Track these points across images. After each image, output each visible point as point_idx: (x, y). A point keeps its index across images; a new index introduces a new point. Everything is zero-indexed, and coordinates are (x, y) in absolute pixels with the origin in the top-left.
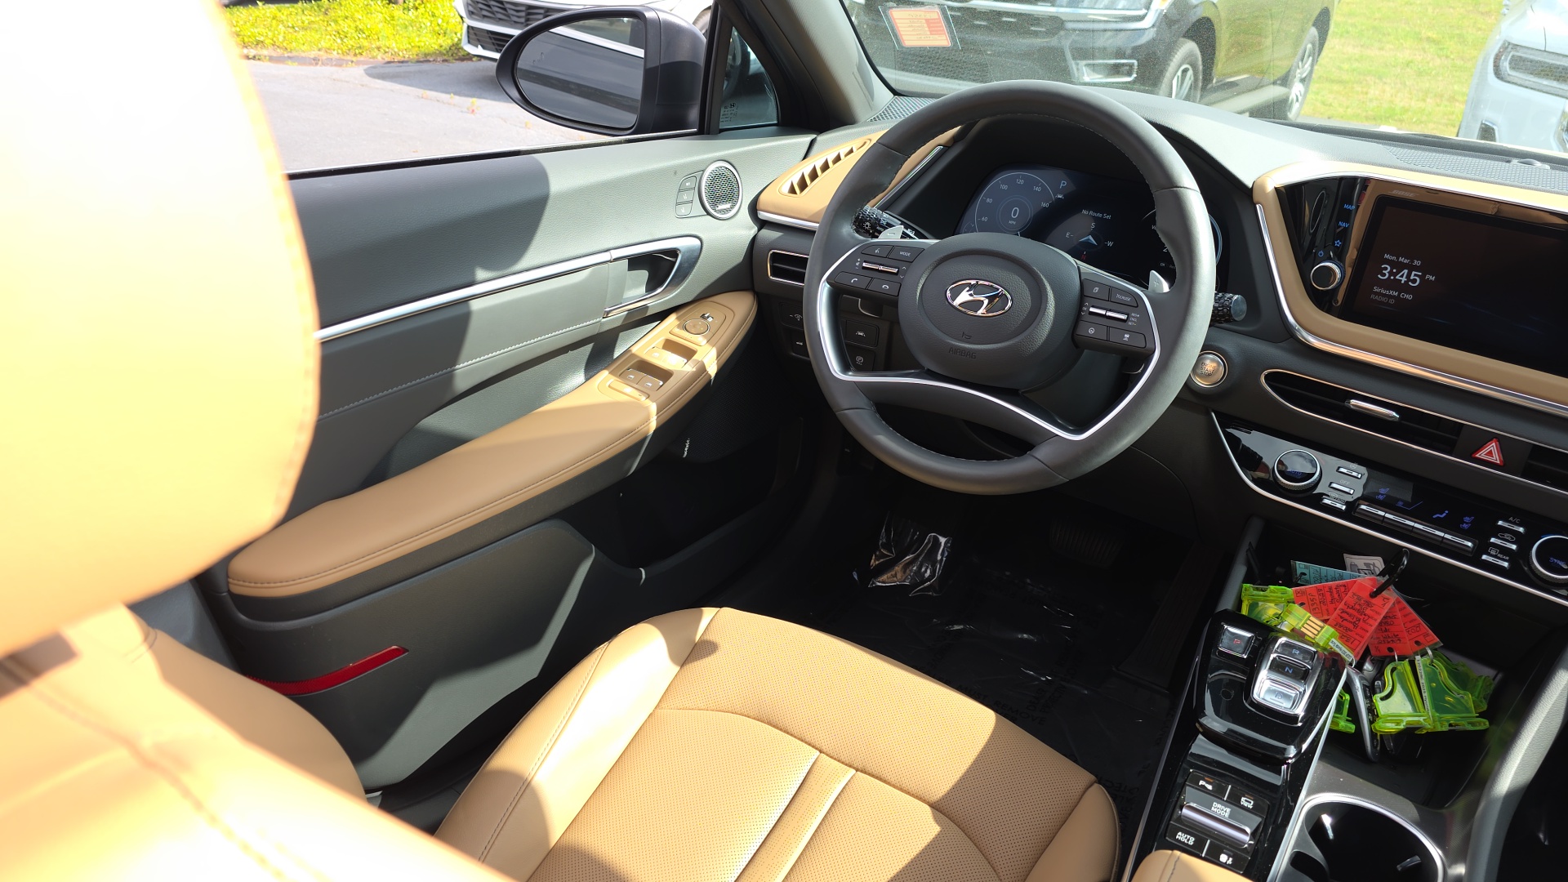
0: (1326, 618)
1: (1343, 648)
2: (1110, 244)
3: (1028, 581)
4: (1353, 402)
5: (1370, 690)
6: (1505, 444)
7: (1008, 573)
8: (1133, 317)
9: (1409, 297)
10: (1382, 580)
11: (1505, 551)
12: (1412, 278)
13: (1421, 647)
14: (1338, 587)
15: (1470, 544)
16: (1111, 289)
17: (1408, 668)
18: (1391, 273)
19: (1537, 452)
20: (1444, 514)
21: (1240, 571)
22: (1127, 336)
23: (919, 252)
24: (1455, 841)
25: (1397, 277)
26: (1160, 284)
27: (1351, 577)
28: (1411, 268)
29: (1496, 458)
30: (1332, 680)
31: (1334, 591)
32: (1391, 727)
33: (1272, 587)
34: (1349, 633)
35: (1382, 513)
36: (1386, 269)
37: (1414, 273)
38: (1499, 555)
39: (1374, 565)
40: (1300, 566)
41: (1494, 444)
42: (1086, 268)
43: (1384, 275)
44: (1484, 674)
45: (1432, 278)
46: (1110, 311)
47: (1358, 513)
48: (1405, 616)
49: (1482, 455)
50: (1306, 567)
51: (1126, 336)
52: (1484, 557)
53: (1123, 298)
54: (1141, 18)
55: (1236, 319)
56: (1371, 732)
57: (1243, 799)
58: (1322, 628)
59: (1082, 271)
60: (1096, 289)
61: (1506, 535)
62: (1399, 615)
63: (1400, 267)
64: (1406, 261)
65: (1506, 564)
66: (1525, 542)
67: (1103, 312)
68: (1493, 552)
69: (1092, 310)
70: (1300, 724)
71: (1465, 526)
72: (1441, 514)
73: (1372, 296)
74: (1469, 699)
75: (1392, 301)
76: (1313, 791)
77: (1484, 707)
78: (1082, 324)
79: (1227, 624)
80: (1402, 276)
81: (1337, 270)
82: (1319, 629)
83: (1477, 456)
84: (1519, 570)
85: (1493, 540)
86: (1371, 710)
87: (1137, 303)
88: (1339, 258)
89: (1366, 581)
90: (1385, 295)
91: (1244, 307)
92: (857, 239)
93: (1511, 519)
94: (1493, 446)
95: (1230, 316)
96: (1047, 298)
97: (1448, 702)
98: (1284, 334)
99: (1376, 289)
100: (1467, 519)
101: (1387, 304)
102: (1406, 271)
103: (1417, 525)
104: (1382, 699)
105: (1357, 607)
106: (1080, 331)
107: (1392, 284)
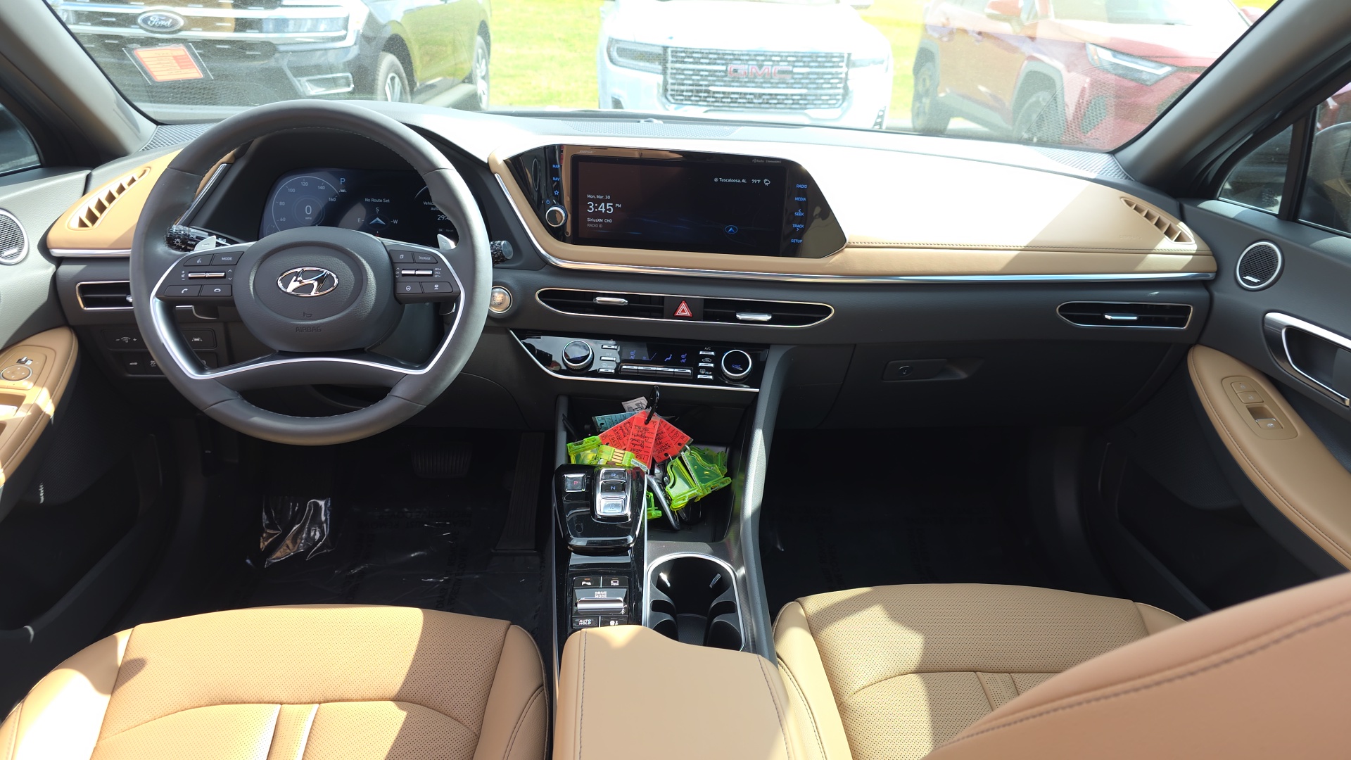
0: (624, 447)
1: (640, 464)
2: (395, 222)
3: (406, 510)
4: (598, 299)
5: (663, 485)
6: (689, 302)
7: (387, 510)
8: (437, 271)
9: (610, 221)
10: (649, 411)
11: (708, 369)
12: (608, 208)
13: (682, 446)
14: (625, 424)
15: (689, 371)
16: (413, 254)
17: (679, 462)
18: (594, 207)
19: (708, 303)
20: (670, 357)
21: (562, 436)
22: (437, 286)
23: (240, 255)
24: (735, 554)
25: (599, 209)
26: (447, 243)
27: (631, 415)
28: (606, 202)
29: (687, 313)
30: (640, 485)
31: (624, 428)
32: (679, 504)
33: (586, 439)
34: (640, 453)
35: (636, 368)
36: (591, 205)
37: (608, 204)
38: (706, 373)
39: (641, 403)
40: (599, 419)
41: (683, 304)
42: (389, 242)
43: (591, 209)
44: (720, 451)
45: (620, 206)
46: (418, 270)
47: (621, 371)
48: (668, 429)
49: (679, 313)
50: (602, 419)
51: (435, 286)
52: (699, 376)
53: (425, 258)
54: (343, 38)
55: (508, 258)
56: (671, 511)
57: (612, 582)
58: (624, 454)
59: (386, 244)
60: (402, 257)
62: (664, 430)
63: (598, 202)
64: (601, 197)
65: (711, 377)
66: (716, 359)
67: (413, 272)
68: (703, 372)
69: (403, 272)
70: (630, 520)
71: (683, 360)
73: (588, 225)
74: (716, 468)
75: (601, 226)
76: (651, 560)
77: (726, 471)
78: (399, 285)
79: (566, 474)
80: (602, 208)
81: (562, 211)
82: (622, 455)
83: (677, 314)
84: (719, 378)
85: (700, 364)
86: (667, 497)
87: (437, 260)
88: (560, 203)
89: (640, 415)
90: (595, 223)
91: (510, 248)
92: (175, 255)
93: (706, 348)
94: (683, 306)
95: (504, 257)
96: (366, 271)
97: (706, 475)
98: (541, 263)
99: (589, 220)
100: (683, 356)
101: (598, 228)
102: (603, 204)
103: (658, 369)
104: (671, 488)
105: (640, 434)
106: (400, 291)
107: (597, 214)
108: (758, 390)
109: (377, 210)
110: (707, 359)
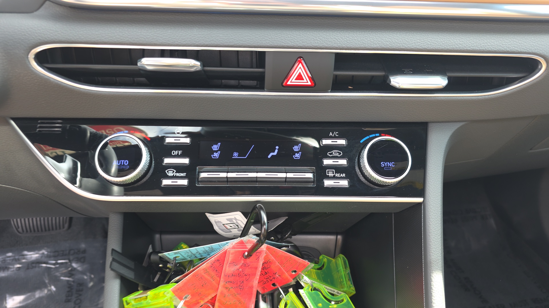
6: (311, 60)
11: (338, 169)
15: (310, 175)
20: (276, 151)
29: (306, 81)
38: (337, 175)
39: (235, 219)
41: (300, 65)
47: (201, 182)
49: (292, 81)
61: (333, 152)
62: (273, 260)
65: (345, 182)
68: (331, 175)
71: (297, 156)
72: (274, 152)
83: (289, 83)
84: (359, 184)
85: (326, 162)
93: (331, 134)
103: (259, 175)
108: (420, 200)
110: (335, 153)
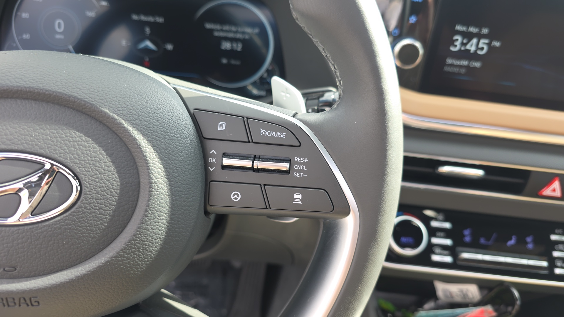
2: (169, 47)
4: (445, 168)
8: (300, 164)
9: (477, 64)
12: (481, 45)
15: (545, 263)
18: (463, 44)
22: (298, 197)
25: (468, 47)
28: (480, 36)
36: (457, 40)
37: (482, 41)
41: (556, 182)
43: (456, 46)
45: (498, 44)
46: (258, 159)
49: (547, 192)
51: (296, 196)
52: (556, 271)
53: (273, 134)
59: (184, 96)
60: (222, 126)
61: (561, 246)
63: (469, 36)
64: (476, 30)
68: (559, 265)
69: (226, 162)
73: (447, 69)
75: (463, 71)
80: (472, 45)
83: (543, 193)
85: (555, 254)
90: (456, 66)
93: (556, 231)
96: (146, 161)
99: (449, 61)
101: (459, 74)
102: (475, 41)
107: (465, 54)
109: (148, 30)
